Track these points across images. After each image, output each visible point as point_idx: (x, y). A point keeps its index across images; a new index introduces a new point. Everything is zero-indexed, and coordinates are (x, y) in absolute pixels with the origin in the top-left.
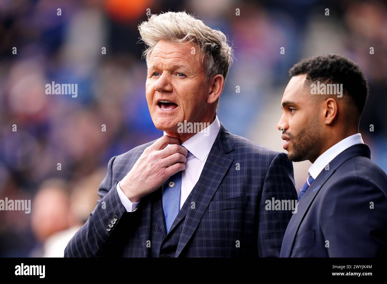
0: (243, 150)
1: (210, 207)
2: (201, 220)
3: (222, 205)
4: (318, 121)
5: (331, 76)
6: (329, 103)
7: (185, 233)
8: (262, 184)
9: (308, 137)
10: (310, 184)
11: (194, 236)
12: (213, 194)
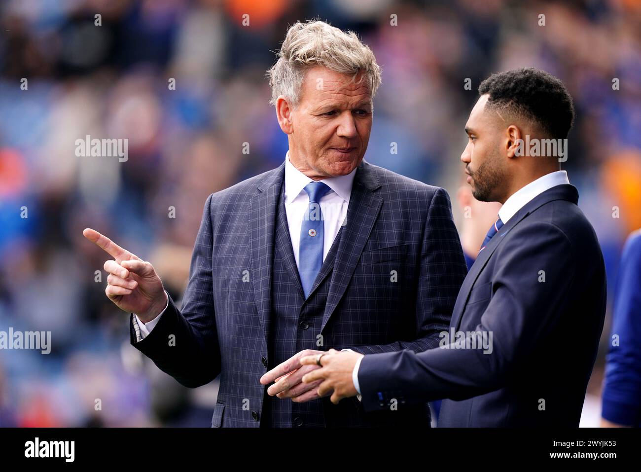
0: (392, 187)
1: (363, 259)
2: (353, 275)
3: (377, 256)
4: (498, 153)
5: (515, 97)
6: (511, 131)
7: (334, 290)
8: (423, 229)
9: (488, 173)
10: (499, 229)
11: (345, 295)
12: (365, 242)
